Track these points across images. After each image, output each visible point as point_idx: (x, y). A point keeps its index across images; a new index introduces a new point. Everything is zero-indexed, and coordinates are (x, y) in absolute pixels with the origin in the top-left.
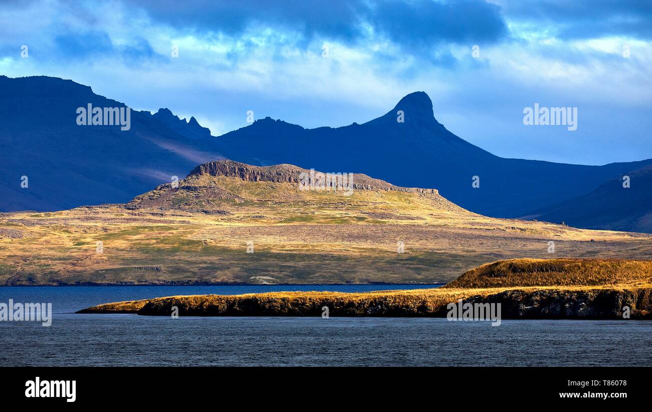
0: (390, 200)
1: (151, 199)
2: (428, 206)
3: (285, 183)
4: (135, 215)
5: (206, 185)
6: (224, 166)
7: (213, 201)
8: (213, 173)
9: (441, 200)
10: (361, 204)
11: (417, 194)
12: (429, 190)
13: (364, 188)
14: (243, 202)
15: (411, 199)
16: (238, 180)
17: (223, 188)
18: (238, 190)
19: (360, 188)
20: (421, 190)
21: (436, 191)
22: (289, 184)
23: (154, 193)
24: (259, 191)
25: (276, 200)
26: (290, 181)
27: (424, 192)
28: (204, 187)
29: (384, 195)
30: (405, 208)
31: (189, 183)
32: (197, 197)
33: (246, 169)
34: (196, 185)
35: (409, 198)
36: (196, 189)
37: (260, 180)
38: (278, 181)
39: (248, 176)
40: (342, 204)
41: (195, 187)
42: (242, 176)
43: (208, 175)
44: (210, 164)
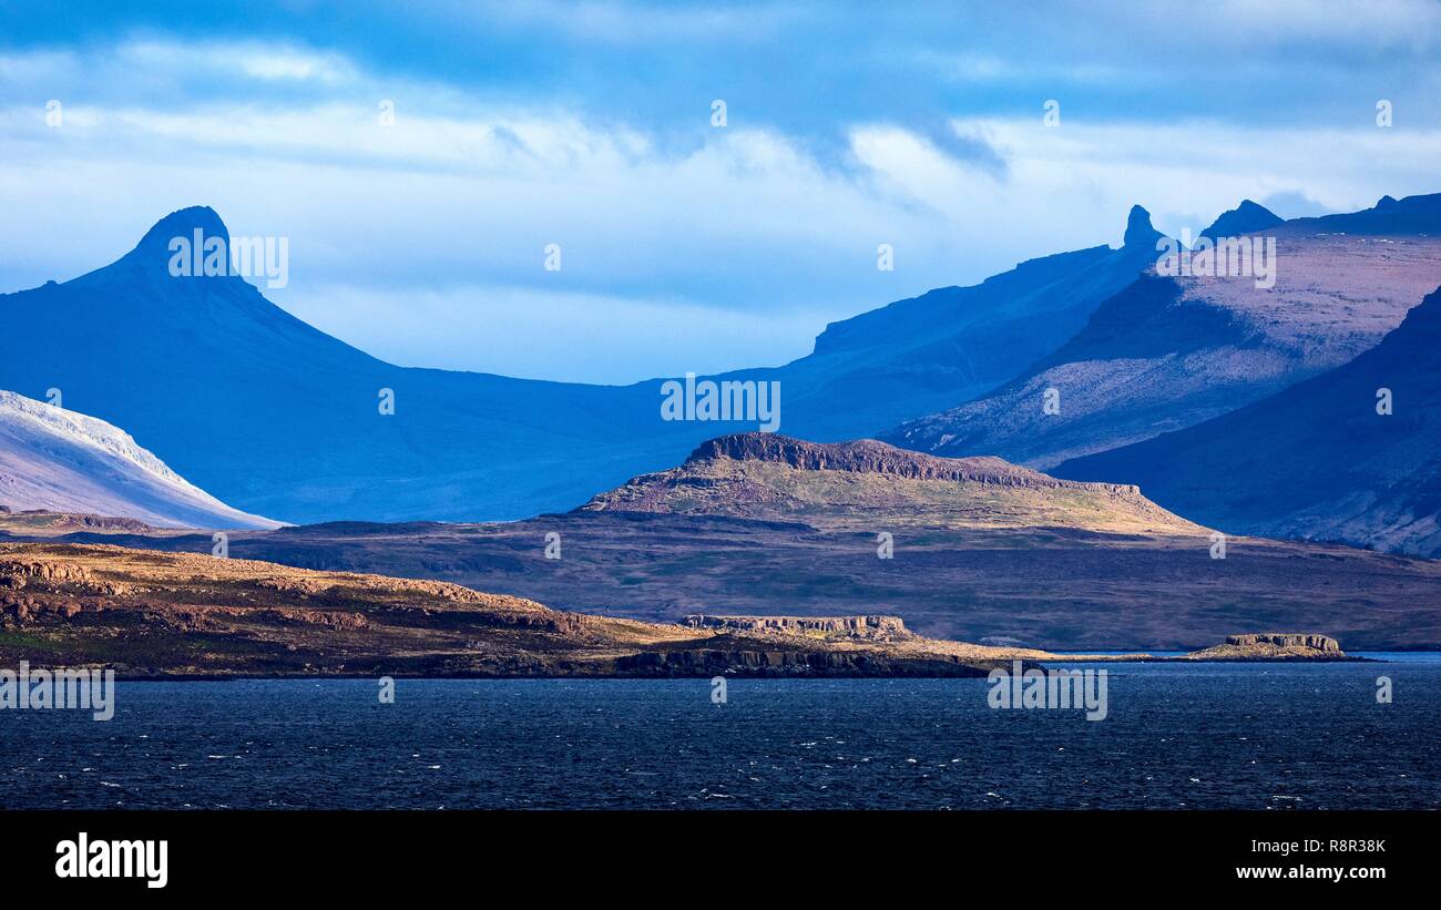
0: (1064, 504)
1: (625, 501)
2: (1129, 516)
3: (871, 473)
4: (649, 530)
5: (728, 477)
6: (759, 442)
7: (747, 505)
8: (737, 454)
9: (1148, 504)
10: (1018, 511)
11: (1105, 493)
12: (1126, 487)
13: (1014, 483)
14: (803, 506)
15: (1099, 502)
16: (785, 469)
17: (761, 481)
18: (788, 485)
19: (1005, 484)
20: (1113, 486)
21: (1136, 489)
22: (880, 475)
23: (630, 490)
24: (826, 487)
25: (862, 503)
26: (880, 470)
27: (1118, 491)
28: (725, 479)
29: (1052, 497)
30: (1094, 520)
31: (693, 472)
32: (715, 498)
33: (800, 448)
34: (712, 477)
35: (1095, 502)
36: (709, 483)
37: (826, 468)
38: (859, 470)
39: (802, 461)
40: (984, 511)
41: (708, 480)
42: (793, 462)
43: (728, 458)
44: (732, 438)
